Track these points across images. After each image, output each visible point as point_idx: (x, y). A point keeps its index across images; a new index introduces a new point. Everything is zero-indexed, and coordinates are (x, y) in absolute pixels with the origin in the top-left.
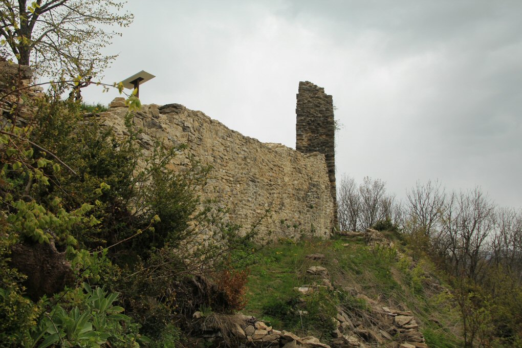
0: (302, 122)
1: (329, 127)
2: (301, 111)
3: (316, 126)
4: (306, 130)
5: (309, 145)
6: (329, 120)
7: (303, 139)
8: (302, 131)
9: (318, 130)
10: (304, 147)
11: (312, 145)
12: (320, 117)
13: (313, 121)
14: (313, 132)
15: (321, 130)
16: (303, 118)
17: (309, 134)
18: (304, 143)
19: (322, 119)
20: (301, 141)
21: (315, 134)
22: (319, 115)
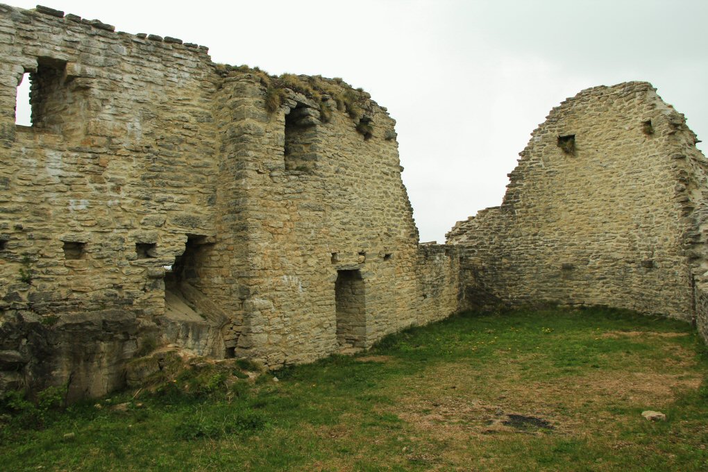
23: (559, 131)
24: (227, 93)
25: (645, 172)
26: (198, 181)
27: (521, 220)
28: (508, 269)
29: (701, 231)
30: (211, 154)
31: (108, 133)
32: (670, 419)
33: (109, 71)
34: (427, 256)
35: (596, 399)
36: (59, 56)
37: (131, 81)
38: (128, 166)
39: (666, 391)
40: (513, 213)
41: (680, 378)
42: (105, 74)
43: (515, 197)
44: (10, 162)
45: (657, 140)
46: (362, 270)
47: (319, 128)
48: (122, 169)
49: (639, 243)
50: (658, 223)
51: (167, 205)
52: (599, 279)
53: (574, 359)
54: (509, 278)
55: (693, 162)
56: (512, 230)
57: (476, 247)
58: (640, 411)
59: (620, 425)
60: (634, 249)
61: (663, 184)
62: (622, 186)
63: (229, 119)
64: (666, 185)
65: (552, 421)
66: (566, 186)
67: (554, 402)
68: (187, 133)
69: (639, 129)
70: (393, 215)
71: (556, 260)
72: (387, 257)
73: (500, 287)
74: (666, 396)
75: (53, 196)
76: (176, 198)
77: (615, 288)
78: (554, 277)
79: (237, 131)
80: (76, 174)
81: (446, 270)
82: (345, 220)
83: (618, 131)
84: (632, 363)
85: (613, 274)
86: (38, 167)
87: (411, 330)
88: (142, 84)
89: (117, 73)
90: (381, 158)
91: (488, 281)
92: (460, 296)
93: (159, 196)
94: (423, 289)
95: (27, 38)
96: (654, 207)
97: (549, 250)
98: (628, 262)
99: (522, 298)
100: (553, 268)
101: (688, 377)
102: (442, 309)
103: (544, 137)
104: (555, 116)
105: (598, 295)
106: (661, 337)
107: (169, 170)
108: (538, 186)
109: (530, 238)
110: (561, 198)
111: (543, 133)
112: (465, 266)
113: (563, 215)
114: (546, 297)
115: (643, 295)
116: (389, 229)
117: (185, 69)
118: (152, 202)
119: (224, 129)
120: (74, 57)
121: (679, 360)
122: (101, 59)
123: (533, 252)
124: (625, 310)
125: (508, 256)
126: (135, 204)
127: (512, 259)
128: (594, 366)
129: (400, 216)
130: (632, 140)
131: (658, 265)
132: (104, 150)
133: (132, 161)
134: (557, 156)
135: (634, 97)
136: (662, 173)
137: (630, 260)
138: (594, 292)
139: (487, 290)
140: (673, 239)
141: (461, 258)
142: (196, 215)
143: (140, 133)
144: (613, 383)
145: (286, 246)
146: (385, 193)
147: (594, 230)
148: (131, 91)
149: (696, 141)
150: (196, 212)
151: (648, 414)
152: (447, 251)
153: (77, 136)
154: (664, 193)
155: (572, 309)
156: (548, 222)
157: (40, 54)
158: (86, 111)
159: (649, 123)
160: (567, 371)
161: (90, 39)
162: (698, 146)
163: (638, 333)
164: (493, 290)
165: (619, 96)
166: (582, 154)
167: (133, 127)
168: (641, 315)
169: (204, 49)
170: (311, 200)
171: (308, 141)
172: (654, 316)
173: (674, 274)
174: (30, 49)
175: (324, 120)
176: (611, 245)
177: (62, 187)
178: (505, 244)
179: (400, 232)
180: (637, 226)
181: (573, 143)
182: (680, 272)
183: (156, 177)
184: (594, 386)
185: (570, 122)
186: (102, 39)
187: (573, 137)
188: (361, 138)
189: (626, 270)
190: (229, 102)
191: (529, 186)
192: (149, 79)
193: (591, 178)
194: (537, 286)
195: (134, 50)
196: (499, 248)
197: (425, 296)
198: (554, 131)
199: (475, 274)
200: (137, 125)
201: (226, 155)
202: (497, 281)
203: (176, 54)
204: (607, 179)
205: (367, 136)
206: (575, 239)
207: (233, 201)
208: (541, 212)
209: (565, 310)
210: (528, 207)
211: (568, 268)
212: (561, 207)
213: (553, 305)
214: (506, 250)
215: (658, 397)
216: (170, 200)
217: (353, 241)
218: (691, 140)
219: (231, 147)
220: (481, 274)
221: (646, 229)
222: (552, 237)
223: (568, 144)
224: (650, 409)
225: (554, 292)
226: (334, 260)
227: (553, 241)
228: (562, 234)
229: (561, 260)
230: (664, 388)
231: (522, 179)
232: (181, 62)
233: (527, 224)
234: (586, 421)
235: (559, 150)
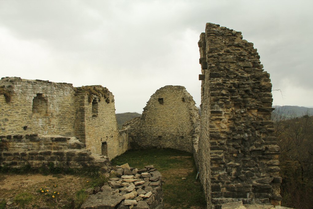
0: (220, 89)
1: (264, 95)
2: (216, 68)
3: (242, 96)
4: (226, 103)
5: (231, 128)
6: (263, 83)
7: (221, 119)
8: (221, 105)
9: (244, 102)
10: (223, 132)
11: (236, 128)
12: (247, 79)
13: (238, 86)
14: (237, 104)
15: (251, 102)
16: (220, 81)
17: (231, 110)
18: (224, 126)
19: (251, 81)
20: (218, 122)
21: (240, 107)
22: (246, 75)
23: (159, 97)
24: (78, 97)
25: (182, 111)
26: (71, 122)
27: (147, 122)
28: (142, 137)
29: (195, 130)
30: (73, 114)
31: (52, 112)
32: (187, 179)
33: (52, 95)
34: (121, 134)
35: (172, 176)
36: (41, 93)
37: (56, 97)
38: (55, 120)
39: (186, 173)
40: (145, 120)
41: (189, 170)
42: (51, 96)
43: (145, 115)
44: (31, 123)
45: (185, 103)
46: (107, 142)
47: (99, 104)
48: (55, 121)
49: (180, 131)
50: (185, 126)
51: (64, 129)
52: (169, 140)
53: (165, 166)
54: (143, 139)
55: (194, 110)
56: (144, 125)
57: (133, 130)
58: (181, 178)
59: (178, 181)
60: (179, 132)
61: (186, 116)
62: (176, 115)
63: (79, 105)
64: (187, 116)
65: (165, 181)
66: (160, 113)
67: (163, 177)
68: (68, 109)
69: (181, 99)
70: (113, 124)
71: (157, 134)
72: (112, 136)
73: (140, 142)
74: (186, 174)
75: (40, 131)
76: (66, 127)
77: (173, 143)
78: (156, 139)
79: (82, 109)
80: (45, 124)
81: (125, 138)
82: (103, 128)
83: (175, 99)
84: (179, 166)
85: (173, 139)
86: (37, 124)
87: (117, 157)
88: (58, 97)
89: (53, 95)
90: (111, 108)
91: (136, 140)
92: (128, 145)
93: (62, 127)
94: (120, 145)
95: (35, 89)
96: (184, 121)
97: (155, 131)
98: (177, 136)
99: (147, 145)
100: (156, 137)
101: (191, 169)
102: (124, 149)
103: (154, 98)
104: (158, 92)
105: (168, 145)
106: (185, 158)
107: (64, 120)
108: (152, 112)
109: (149, 127)
110: (159, 116)
111: (154, 97)
112: (130, 136)
113: (159, 121)
114: (154, 145)
115: (180, 145)
116: (113, 129)
117: (68, 91)
118: (60, 129)
119: (77, 107)
120: (44, 92)
121: (189, 165)
122: (49, 92)
123: (150, 132)
124: (176, 149)
125: (142, 133)
126: (57, 130)
127: (144, 134)
128: (170, 168)
129: (115, 124)
130: (179, 102)
131: (185, 137)
132: (51, 117)
133: (56, 119)
134: (158, 104)
135: (180, 90)
136: (186, 113)
137: (178, 135)
138: (167, 144)
139: (136, 143)
140: (189, 131)
141: (129, 134)
142: (70, 132)
143: (58, 111)
144: (175, 172)
145: (92, 139)
146: (112, 118)
147: (168, 126)
148: (56, 100)
149: (195, 104)
150: (70, 131)
151: (183, 178)
152: (125, 132)
153: (43, 113)
154: (187, 118)
155: (161, 148)
156: (155, 123)
157: (37, 93)
158: (46, 106)
159: (184, 98)
160: (164, 169)
161: (47, 87)
162: (196, 105)
163: (179, 157)
164: (138, 143)
165: (176, 89)
166: (165, 104)
167: (57, 109)
168: (180, 151)
169: (72, 84)
170: (97, 125)
171: (95, 107)
172: (183, 151)
173: (188, 140)
174: (35, 92)
175: (99, 101)
176: (172, 131)
177: (42, 128)
178: (142, 129)
179: (114, 129)
180: (180, 126)
181: (163, 101)
182: (190, 140)
183: (62, 122)
184: (171, 173)
185: (162, 95)
186: (50, 86)
187: (163, 99)
188: (107, 103)
189: (176, 138)
190: (79, 100)
191: (149, 112)
192: (60, 95)
193: (167, 111)
194: (151, 142)
195: (57, 88)
196: (140, 130)
197: (120, 146)
198: (157, 97)
199: (132, 138)
200: (58, 109)
201: (78, 115)
202: (139, 140)
203: (66, 87)
204: (172, 112)
205: (108, 103)
206: (162, 129)
207: (80, 128)
208: (153, 120)
209: (159, 149)
210: (149, 118)
211: (160, 137)
212: (159, 119)
213: (155, 147)
214: (142, 131)
215: (185, 175)
216: (65, 128)
217: (105, 134)
218: (194, 103)
219: (80, 113)
220: (134, 138)
221: (182, 127)
222: (156, 128)
223: (161, 101)
224: (183, 177)
225: (156, 144)
226: (101, 140)
227: (156, 129)
228: (159, 127)
229: (158, 134)
230: (186, 172)
231: (147, 110)
232: (67, 89)
233: (148, 123)
234: (171, 180)
235: (158, 102)
